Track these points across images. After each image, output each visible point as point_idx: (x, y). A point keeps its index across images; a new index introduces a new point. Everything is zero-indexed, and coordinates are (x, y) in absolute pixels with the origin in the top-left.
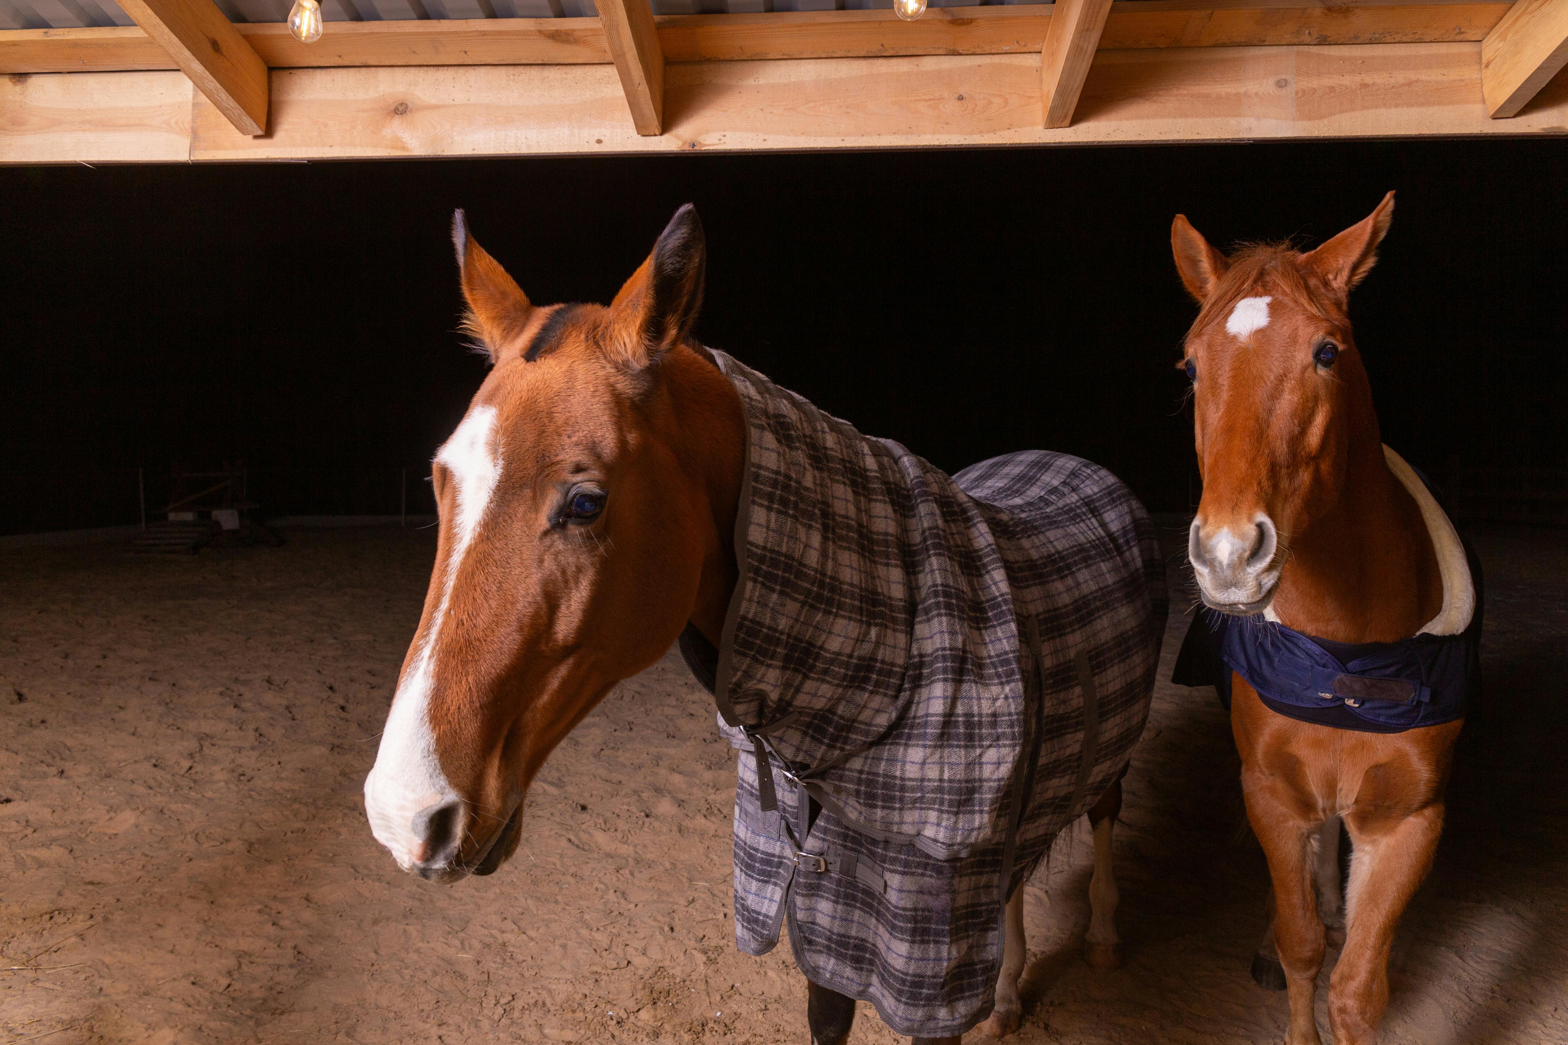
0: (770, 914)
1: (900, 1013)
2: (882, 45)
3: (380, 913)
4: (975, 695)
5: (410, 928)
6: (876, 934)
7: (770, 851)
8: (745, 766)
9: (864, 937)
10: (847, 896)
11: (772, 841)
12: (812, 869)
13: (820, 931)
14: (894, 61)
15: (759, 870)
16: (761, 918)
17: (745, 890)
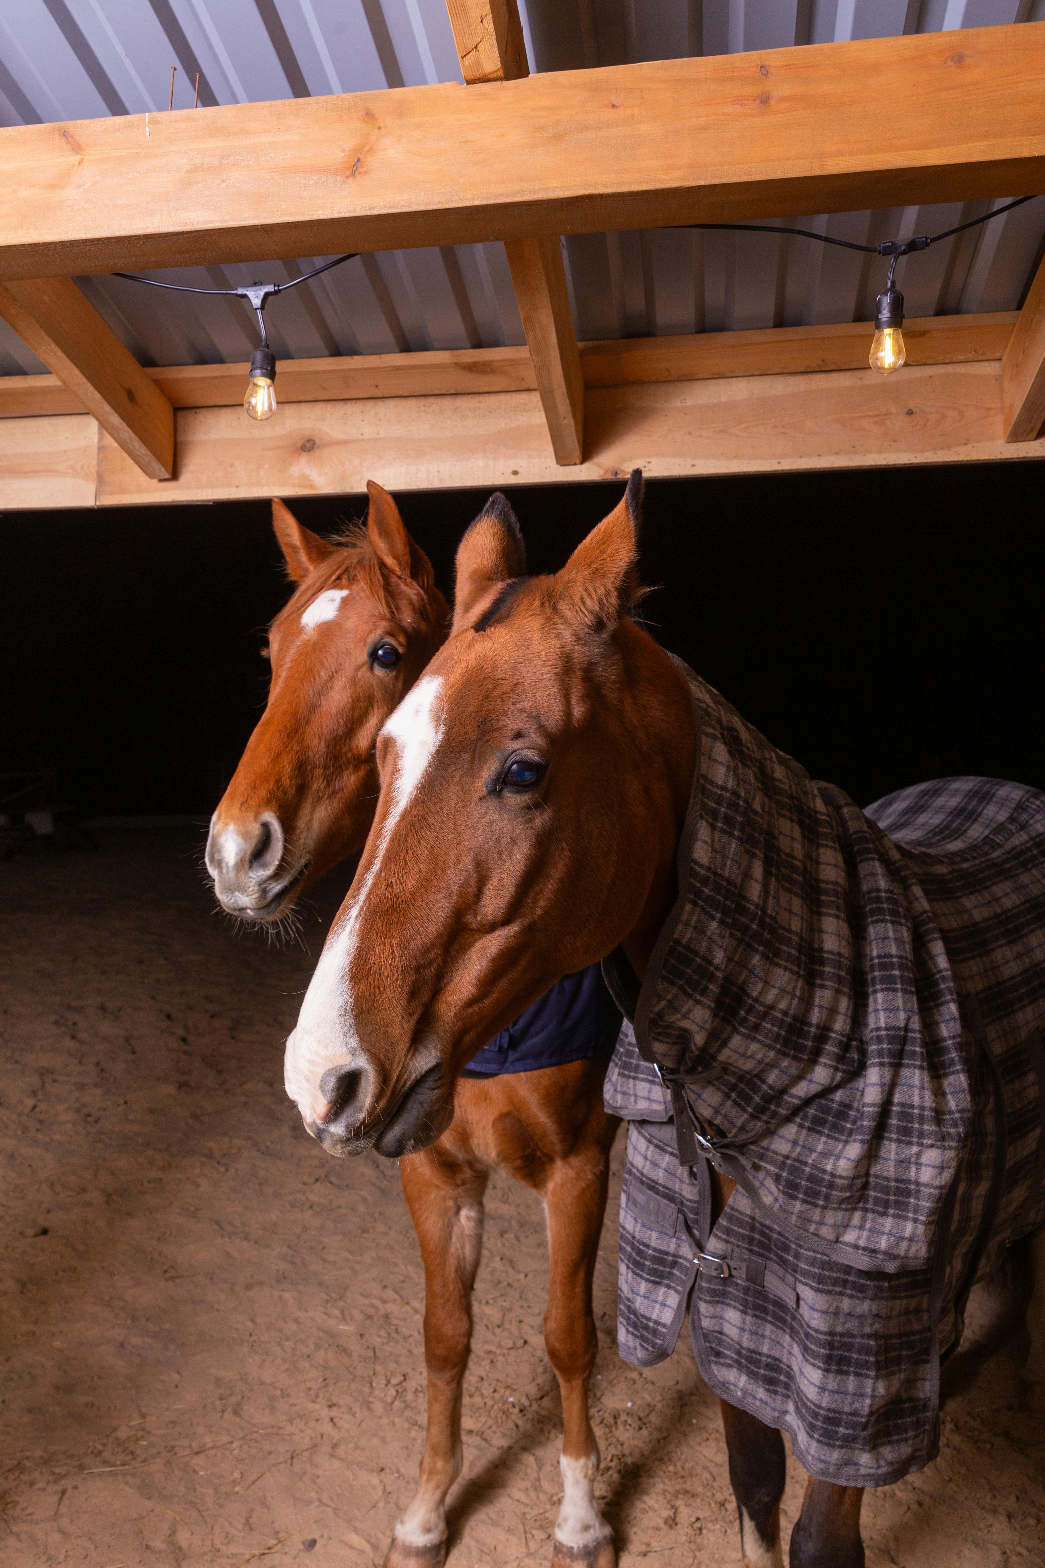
0: (663, 1321)
1: (812, 1451)
2: (823, 361)
3: (252, 1277)
4: (917, 1083)
5: (286, 1295)
6: (790, 1353)
7: (664, 1248)
8: (635, 1148)
9: (777, 1356)
10: (756, 1307)
11: (666, 1237)
12: (714, 1274)
13: (728, 1343)
14: (835, 376)
15: (650, 1269)
16: (651, 1324)
17: (632, 1291)
